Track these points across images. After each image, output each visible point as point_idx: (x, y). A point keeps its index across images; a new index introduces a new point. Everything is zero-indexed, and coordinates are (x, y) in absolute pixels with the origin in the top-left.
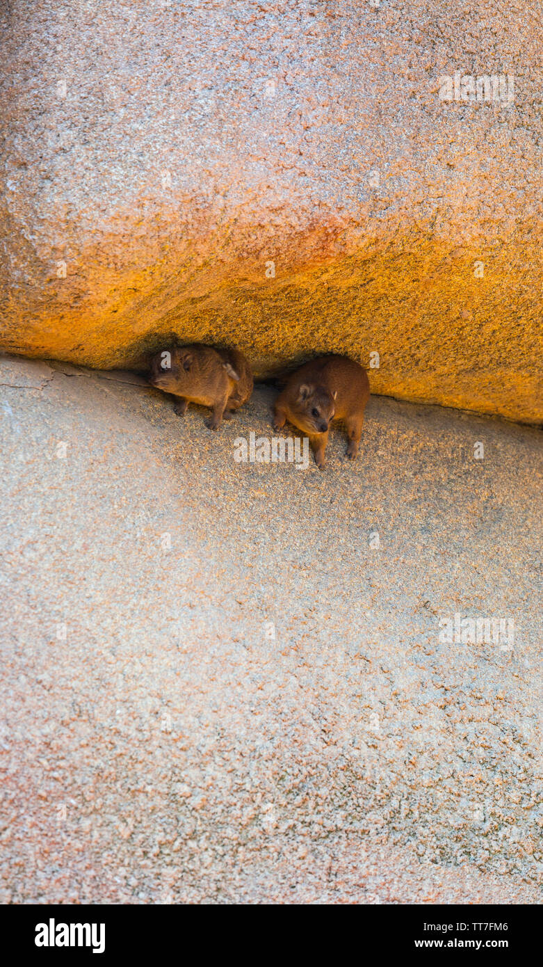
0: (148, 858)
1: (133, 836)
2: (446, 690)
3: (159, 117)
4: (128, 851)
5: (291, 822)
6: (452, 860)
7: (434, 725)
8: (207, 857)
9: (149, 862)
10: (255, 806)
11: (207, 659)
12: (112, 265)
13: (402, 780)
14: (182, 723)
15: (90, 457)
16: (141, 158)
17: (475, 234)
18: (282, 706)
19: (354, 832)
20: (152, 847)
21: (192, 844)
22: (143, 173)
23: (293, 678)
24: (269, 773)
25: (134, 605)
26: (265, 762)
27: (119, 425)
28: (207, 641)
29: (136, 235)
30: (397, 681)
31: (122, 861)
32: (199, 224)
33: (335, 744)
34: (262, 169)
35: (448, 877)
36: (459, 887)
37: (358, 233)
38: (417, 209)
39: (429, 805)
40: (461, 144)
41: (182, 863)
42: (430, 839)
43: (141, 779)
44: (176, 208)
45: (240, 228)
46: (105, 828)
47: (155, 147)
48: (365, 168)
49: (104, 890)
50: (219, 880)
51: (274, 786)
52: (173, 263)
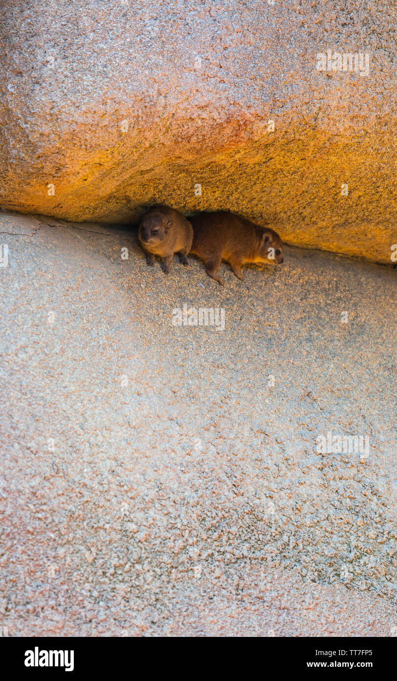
0: (106, 577)
1: (96, 560)
2: (323, 456)
3: (119, 40)
4: (92, 571)
5: (210, 551)
6: (327, 580)
7: (314, 482)
8: (149, 577)
9: (107, 580)
10: (184, 540)
11: (150, 433)
12: (83, 147)
13: (291, 522)
14: (132, 479)
15: (67, 286)
16: (105, 69)
17: (347, 126)
18: (204, 467)
19: (255, 559)
20: (109, 569)
21: (138, 567)
22: (106, 80)
23: (212, 447)
24: (194, 516)
25: (98, 393)
26: (191, 508)
27: (88, 262)
28: (150, 419)
29: (101, 125)
30: (287, 449)
31: (88, 579)
32: (147, 117)
33: (243, 495)
34: (193, 78)
35: (324, 592)
36: (331, 599)
37: (261, 125)
38: (304, 107)
39: (310, 540)
41: (131, 580)
42: (310, 565)
43: (102, 520)
44: (130, 106)
45: (177, 120)
46: (75, 555)
47: (115, 61)
48: (267, 77)
49: (75, 599)
50: (157, 593)
51: (198, 525)
52: (127, 145)
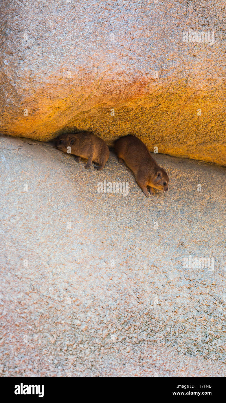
0: (62, 352)
1: (56, 342)
2: (190, 281)
3: (70, 34)
4: (54, 349)
5: (124, 337)
6: (193, 354)
7: (185, 296)
8: (88, 352)
9: (62, 354)
10: (108, 330)
11: (88, 267)
12: (49, 97)
13: (171, 319)
14: (77, 294)
15: (39, 180)
16: (62, 51)
17: (205, 85)
18: (120, 287)
19: (150, 341)
20: (64, 347)
21: (81, 346)
22: (63, 58)
23: (125, 275)
24: (114, 316)
25: (57, 243)
26: (112, 311)
27: (51, 166)
28: (88, 259)
29: (59, 84)
30: (169, 276)
31: (51, 353)
32: (86, 79)
33: (143, 304)
34: (114, 56)
35: (191, 361)
36: (195, 365)
37: (154, 84)
38: (180, 74)
39: (183, 330)
40: (199, 46)
41: (77, 354)
42: (183, 345)
43: (60, 318)
44: (77, 73)
45: (104, 81)
46: (44, 339)
47: (68, 46)
48: (158, 56)
49: (44, 365)
50: (92, 362)
51: (116, 321)
52: (75, 96)
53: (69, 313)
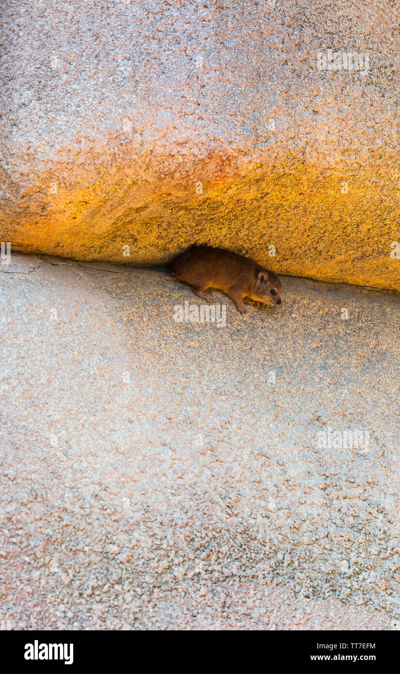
0: (83, 598)
1: (73, 582)
2: (327, 477)
3: (91, 80)
4: (68, 593)
5: (197, 571)
6: (322, 595)
7: (316, 501)
8: (128, 597)
9: (83, 601)
10: (170, 559)
11: (139, 458)
12: (62, 185)
13: (287, 540)
14: (116, 503)
15: (58, 320)
16: (78, 109)
17: (338, 160)
18: (197, 489)
19: (245, 577)
20: (86, 590)
21: (117, 587)
22: (79, 119)
23: (207, 470)
24: (182, 537)
25: (85, 421)
26: (179, 529)
27: (85, 298)
28: (141, 445)
29: (76, 163)
30: (289, 471)
31: (63, 600)
32: (124, 154)
33: (236, 516)
34: (169, 115)
35: (316, 607)
36: (325, 614)
37: (246, 160)
38: (290, 142)
39: (307, 557)
40: (323, 97)
41: (109, 601)
42: (306, 581)
43: (81, 542)
44: (105, 143)
45: (156, 157)
46: (51, 577)
47: (88, 101)
48: (248, 113)
49: (47, 621)
50: (136, 613)
51: (185, 545)
52: (108, 182)
53: (99, 534)
